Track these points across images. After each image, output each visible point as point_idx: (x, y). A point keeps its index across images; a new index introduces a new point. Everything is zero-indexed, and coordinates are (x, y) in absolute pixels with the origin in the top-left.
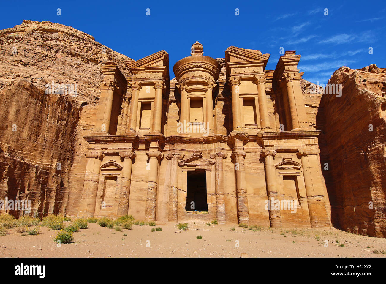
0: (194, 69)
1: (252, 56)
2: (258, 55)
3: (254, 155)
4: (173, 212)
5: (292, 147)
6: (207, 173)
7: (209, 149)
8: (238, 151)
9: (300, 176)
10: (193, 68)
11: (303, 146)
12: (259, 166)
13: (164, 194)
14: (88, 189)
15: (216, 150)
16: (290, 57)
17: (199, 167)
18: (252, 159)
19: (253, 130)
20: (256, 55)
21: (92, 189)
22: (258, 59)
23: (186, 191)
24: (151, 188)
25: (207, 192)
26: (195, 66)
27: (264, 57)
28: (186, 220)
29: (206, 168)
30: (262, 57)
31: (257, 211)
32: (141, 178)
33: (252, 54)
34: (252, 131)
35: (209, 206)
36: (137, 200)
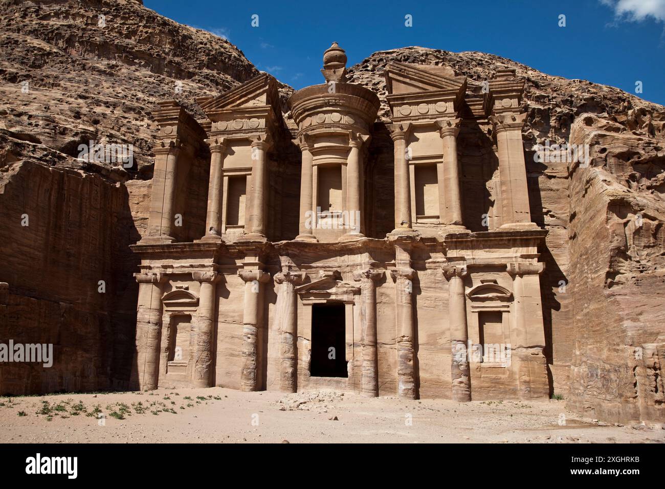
0: (325, 109)
1: (433, 80)
2: (443, 80)
3: (431, 274)
4: (287, 375)
5: (497, 260)
6: (348, 308)
7: (352, 263)
8: (399, 269)
9: (509, 312)
10: (321, 107)
11: (515, 257)
12: (438, 295)
13: (272, 345)
14: (143, 336)
15: (363, 266)
16: (504, 82)
17: (334, 298)
18: (429, 280)
19: (430, 227)
20: (441, 79)
21: (150, 336)
22: (445, 87)
23: (310, 339)
24: (249, 336)
25: (346, 341)
26: (326, 103)
27: (456, 84)
28: (309, 388)
29: (345, 298)
30: (452, 82)
31: (431, 373)
32: (232, 317)
33: (432, 76)
34: (430, 229)
35: (349, 365)
36: (226, 356)
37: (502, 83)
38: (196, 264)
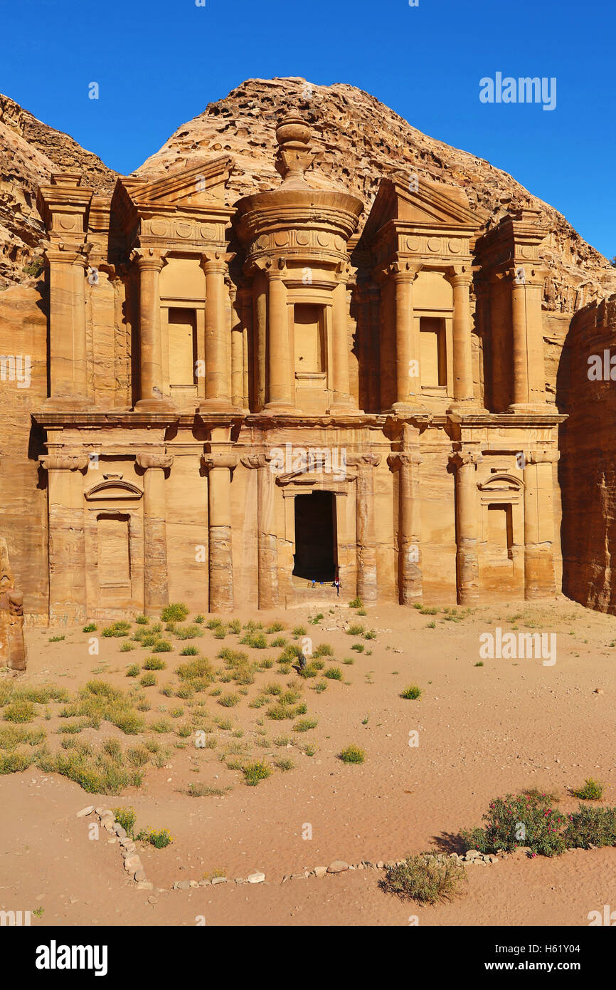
0: (310, 224)
1: (451, 208)
2: (463, 210)
3: (436, 459)
4: (273, 589)
5: (509, 446)
6: (339, 499)
7: (342, 443)
8: (410, 454)
9: (518, 504)
10: (305, 221)
11: (531, 443)
12: (443, 484)
13: (244, 551)
14: (64, 549)
15: (360, 447)
16: (530, 227)
17: (321, 487)
18: (432, 467)
19: (437, 400)
20: (460, 208)
21: (76, 549)
22: (464, 220)
23: (294, 541)
24: (224, 542)
25: (338, 542)
26: (315, 217)
27: (477, 219)
28: (296, 602)
29: (335, 488)
30: (473, 216)
31: (436, 576)
32: (189, 516)
33: (451, 203)
34: (437, 403)
35: (341, 571)
36: (183, 568)
37: (528, 226)
38: (140, 442)
